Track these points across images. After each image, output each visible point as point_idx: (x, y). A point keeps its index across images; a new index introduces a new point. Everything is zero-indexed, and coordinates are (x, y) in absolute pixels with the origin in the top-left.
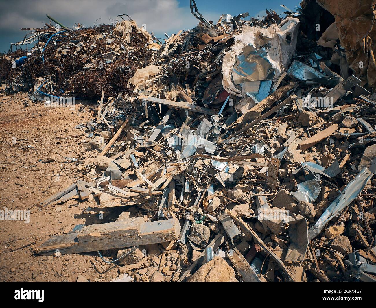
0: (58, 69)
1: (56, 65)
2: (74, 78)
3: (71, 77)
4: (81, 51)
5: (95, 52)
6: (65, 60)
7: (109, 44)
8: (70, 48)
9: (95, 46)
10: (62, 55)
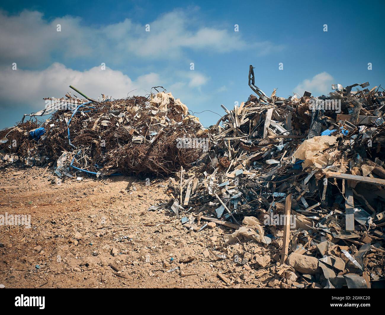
0: (95, 141)
1: (93, 137)
2: (116, 151)
3: (112, 151)
4: (124, 122)
5: (139, 123)
6: (105, 132)
7: (153, 115)
8: (109, 118)
9: (139, 117)
10: (102, 126)
